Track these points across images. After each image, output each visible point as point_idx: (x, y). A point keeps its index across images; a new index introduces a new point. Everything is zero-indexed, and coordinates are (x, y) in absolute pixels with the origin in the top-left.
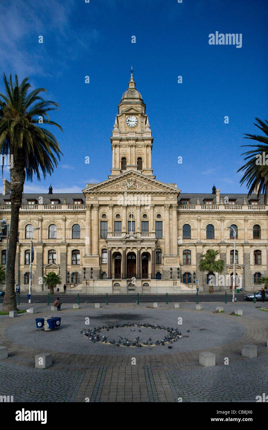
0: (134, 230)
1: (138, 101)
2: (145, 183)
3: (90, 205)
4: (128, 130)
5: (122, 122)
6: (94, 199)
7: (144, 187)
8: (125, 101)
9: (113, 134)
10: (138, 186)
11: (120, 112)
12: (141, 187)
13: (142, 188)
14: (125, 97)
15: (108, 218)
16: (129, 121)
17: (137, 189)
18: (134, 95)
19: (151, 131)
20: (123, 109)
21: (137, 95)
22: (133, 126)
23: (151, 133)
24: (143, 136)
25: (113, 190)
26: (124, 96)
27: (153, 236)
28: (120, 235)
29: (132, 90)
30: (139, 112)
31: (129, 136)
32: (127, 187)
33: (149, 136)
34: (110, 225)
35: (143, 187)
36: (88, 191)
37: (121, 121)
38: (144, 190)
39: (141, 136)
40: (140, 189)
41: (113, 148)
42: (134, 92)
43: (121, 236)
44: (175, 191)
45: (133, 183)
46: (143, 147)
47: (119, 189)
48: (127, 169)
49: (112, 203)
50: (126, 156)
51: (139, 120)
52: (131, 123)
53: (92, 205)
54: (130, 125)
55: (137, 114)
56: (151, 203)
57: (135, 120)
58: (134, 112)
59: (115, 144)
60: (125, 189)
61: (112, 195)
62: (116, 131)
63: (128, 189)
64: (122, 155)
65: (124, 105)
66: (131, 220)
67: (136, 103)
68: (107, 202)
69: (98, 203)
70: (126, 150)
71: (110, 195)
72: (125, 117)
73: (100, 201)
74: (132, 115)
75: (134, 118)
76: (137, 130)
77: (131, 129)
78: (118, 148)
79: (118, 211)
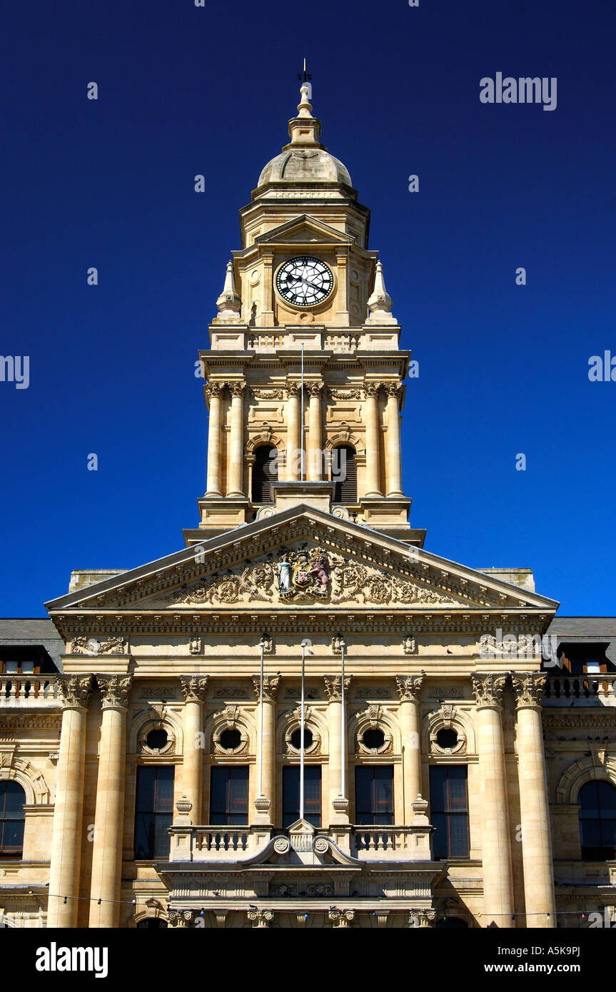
0: (314, 817)
1: (335, 195)
2: (371, 572)
3: (85, 682)
4: (287, 318)
5: (257, 284)
6: (109, 652)
7: (367, 590)
8: (271, 194)
9: (214, 336)
10: (335, 586)
11: (249, 242)
12: (353, 589)
13: (360, 597)
14: (275, 178)
15: (178, 751)
16: (290, 278)
17: (333, 596)
18: (316, 171)
19: (394, 321)
20: (264, 229)
21: (327, 168)
22: (310, 300)
23: (395, 336)
24: (357, 344)
25: (207, 605)
26: (269, 177)
27: (416, 850)
28: (240, 842)
29: (308, 151)
30: (339, 241)
31: (288, 344)
32: (281, 588)
33: (392, 344)
34: (185, 787)
35: (358, 591)
36: (76, 606)
37: (254, 280)
38: (369, 605)
39: (351, 344)
40: (344, 600)
41: (214, 402)
42: (315, 156)
43: (244, 847)
44: (528, 605)
45: (309, 569)
46: (362, 396)
47: (240, 597)
48: (278, 500)
49: (202, 669)
50: (276, 438)
51: (340, 274)
52: (299, 289)
53: (94, 678)
54: (296, 298)
55: (327, 252)
56: (407, 670)
57: (321, 273)
58: (314, 240)
59: (224, 380)
60: (268, 597)
61: (200, 629)
62: (230, 323)
63: (282, 599)
64: (257, 434)
65: (266, 212)
66: (299, 760)
67: (326, 203)
68: (173, 665)
69: (126, 668)
70: (275, 410)
71: (189, 629)
72: (270, 262)
73: (139, 662)
74: (305, 256)
75: (314, 268)
76: (330, 320)
77: (302, 316)
78: (236, 402)
79: (232, 709)
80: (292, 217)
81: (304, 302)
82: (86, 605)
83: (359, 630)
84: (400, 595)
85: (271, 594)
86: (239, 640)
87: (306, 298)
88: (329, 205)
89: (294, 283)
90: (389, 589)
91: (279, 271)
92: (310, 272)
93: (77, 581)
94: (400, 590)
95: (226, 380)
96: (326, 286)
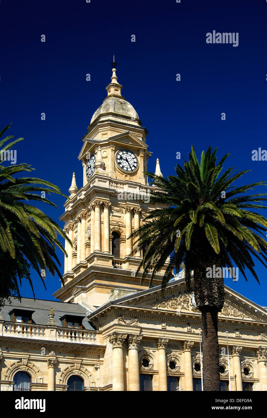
1: (136, 124)
3: (125, 337)
4: (120, 176)
5: (106, 157)
6: (133, 325)
9: (97, 180)
11: (101, 137)
15: (155, 369)
18: (127, 111)
25: (166, 309)
30: (142, 146)
32: (193, 305)
36: (122, 304)
37: (104, 155)
41: (98, 210)
47: (178, 307)
49: (166, 335)
50: (121, 230)
51: (141, 160)
52: (125, 164)
53: (129, 335)
54: (124, 167)
55: (135, 149)
56: (237, 343)
57: (133, 158)
58: (130, 143)
59: (103, 200)
60: (187, 308)
61: (165, 319)
62: (103, 175)
63: (193, 310)
64: (114, 227)
65: (111, 126)
66: (201, 376)
67: (135, 127)
68: (156, 333)
69: (139, 332)
70: (120, 217)
71: (162, 318)
72: (114, 149)
73: (143, 330)
74: (127, 150)
75: (130, 155)
76: (136, 180)
77: (126, 176)
78: (106, 211)
79: (175, 353)
80: (124, 131)
81: (127, 170)
82: (126, 304)
83: (221, 326)
84: (233, 313)
85: (189, 307)
86: (179, 325)
87: (128, 168)
88: (136, 128)
89: (123, 160)
90: (229, 310)
91: (117, 154)
92: (130, 156)
93: (118, 293)
94: (232, 311)
95: (104, 200)
96: (135, 165)
